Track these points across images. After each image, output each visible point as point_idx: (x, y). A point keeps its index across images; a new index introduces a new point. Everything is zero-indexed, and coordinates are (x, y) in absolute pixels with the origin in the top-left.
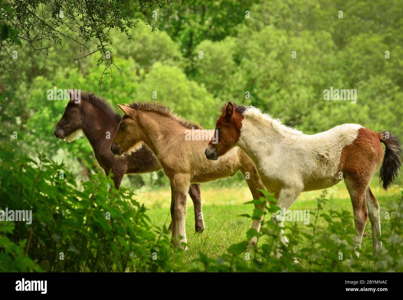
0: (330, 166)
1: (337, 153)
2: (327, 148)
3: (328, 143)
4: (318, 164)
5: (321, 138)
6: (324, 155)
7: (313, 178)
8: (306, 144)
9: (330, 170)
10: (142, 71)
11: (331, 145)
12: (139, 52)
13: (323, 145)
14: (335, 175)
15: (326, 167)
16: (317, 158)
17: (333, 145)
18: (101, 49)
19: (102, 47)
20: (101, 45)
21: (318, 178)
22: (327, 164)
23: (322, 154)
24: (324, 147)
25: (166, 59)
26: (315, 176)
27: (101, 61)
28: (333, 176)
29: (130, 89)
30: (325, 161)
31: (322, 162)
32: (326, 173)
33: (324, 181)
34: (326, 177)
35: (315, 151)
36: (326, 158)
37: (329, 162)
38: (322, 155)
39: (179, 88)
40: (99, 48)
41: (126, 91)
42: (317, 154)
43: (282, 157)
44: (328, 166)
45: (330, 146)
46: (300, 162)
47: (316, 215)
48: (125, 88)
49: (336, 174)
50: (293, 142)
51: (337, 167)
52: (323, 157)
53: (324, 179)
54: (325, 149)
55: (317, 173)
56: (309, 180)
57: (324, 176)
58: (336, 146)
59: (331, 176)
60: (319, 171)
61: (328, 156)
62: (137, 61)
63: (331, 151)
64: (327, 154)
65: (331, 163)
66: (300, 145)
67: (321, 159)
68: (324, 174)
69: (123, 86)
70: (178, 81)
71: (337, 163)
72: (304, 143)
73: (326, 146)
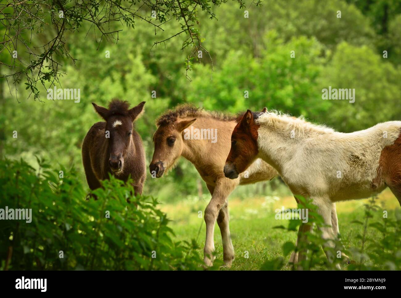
0: (367, 168)
1: (375, 154)
2: (363, 147)
3: (365, 142)
4: (351, 166)
5: (358, 136)
6: (359, 156)
7: (344, 183)
8: (336, 144)
9: (366, 174)
10: (328, 53)
11: (368, 144)
12: (323, 29)
13: (359, 144)
14: (373, 180)
15: (360, 170)
16: (350, 159)
17: (370, 144)
18: (186, 30)
19: (187, 28)
20: (186, 26)
21: (351, 183)
22: (362, 166)
23: (356, 154)
24: (361, 146)
25: (356, 37)
26: (347, 180)
27: (186, 45)
28: (371, 181)
29: (313, 73)
30: (360, 162)
31: (356, 164)
32: (361, 176)
33: (359, 186)
34: (362, 181)
35: (348, 151)
36: (361, 159)
37: (365, 164)
38: (356, 156)
39: (371, 72)
40: (184, 28)
41: (308, 76)
42: (350, 154)
43: (305, 160)
44: (364, 168)
45: (367, 146)
46: (328, 165)
47: (364, 225)
48: (307, 72)
49: (375, 179)
50: (320, 142)
51: (375, 170)
52: (358, 158)
53: (359, 184)
54: (361, 148)
55: (350, 177)
56: (340, 186)
57: (359, 180)
58: (374, 147)
59: (368, 181)
60: (352, 174)
61: (365, 156)
62: (322, 40)
63: (368, 150)
64: (363, 155)
65: (367, 164)
66: (329, 145)
67: (355, 160)
68: (359, 177)
69: (304, 70)
70: (369, 63)
71: (376, 166)
72: (334, 142)
73: (363, 145)
